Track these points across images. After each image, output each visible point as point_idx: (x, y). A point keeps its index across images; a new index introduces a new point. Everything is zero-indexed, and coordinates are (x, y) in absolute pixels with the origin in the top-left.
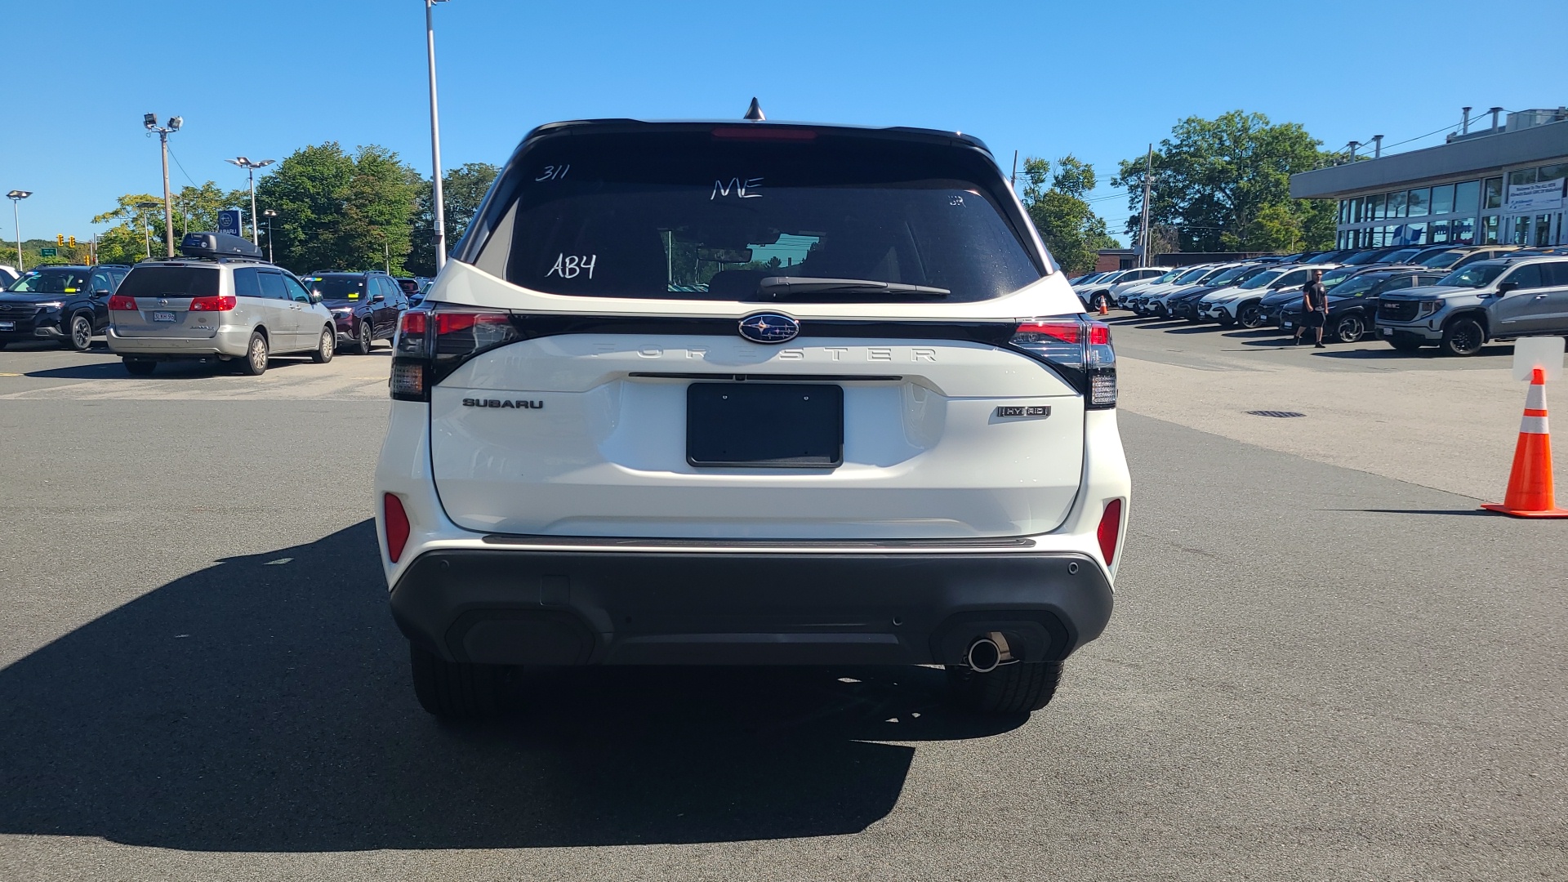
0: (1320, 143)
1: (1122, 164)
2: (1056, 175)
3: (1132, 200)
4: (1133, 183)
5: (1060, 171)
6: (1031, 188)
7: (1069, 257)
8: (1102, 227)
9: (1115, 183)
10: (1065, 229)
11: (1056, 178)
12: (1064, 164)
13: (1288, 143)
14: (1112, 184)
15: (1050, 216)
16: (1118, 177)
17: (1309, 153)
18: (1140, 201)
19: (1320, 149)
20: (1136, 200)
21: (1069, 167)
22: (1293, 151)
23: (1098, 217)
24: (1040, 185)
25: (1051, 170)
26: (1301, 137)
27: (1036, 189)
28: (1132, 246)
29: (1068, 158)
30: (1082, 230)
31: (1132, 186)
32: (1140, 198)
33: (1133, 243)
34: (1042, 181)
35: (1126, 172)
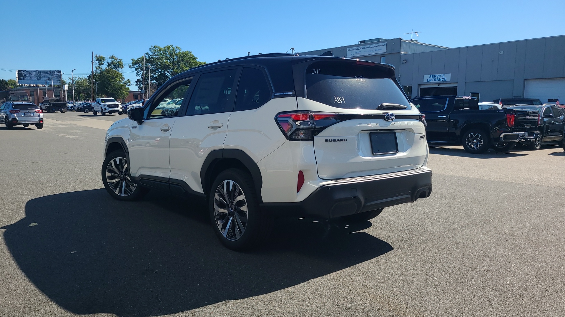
0: (197, 58)
1: (132, 60)
2: (108, 62)
3: (137, 73)
4: (137, 67)
5: (110, 61)
6: (98, 66)
7: (117, 93)
8: (129, 83)
9: (130, 67)
10: (115, 83)
11: (108, 63)
12: (111, 58)
13: (188, 58)
14: (129, 67)
15: (109, 78)
16: (131, 65)
17: (194, 61)
18: (140, 74)
19: (197, 60)
20: (139, 73)
21: (113, 59)
22: (189, 61)
23: (126, 79)
24: (102, 65)
25: (106, 60)
26: (192, 56)
27: (100, 67)
28: (139, 90)
29: (112, 56)
30: (122, 83)
31: (137, 68)
32: (140, 73)
33: (139, 89)
34: (103, 64)
35: (134, 63)
